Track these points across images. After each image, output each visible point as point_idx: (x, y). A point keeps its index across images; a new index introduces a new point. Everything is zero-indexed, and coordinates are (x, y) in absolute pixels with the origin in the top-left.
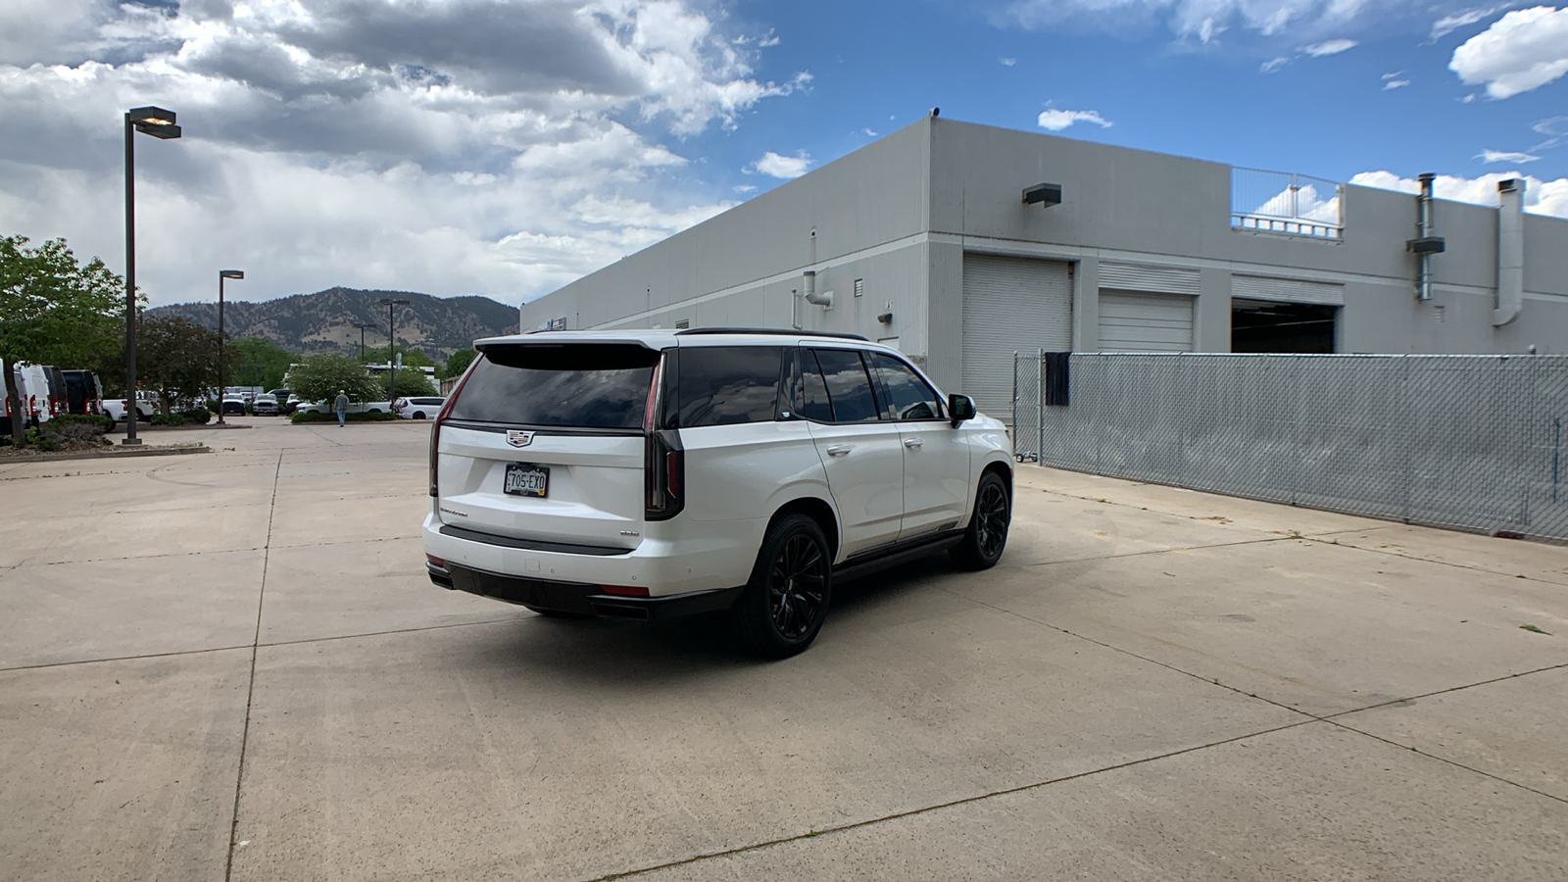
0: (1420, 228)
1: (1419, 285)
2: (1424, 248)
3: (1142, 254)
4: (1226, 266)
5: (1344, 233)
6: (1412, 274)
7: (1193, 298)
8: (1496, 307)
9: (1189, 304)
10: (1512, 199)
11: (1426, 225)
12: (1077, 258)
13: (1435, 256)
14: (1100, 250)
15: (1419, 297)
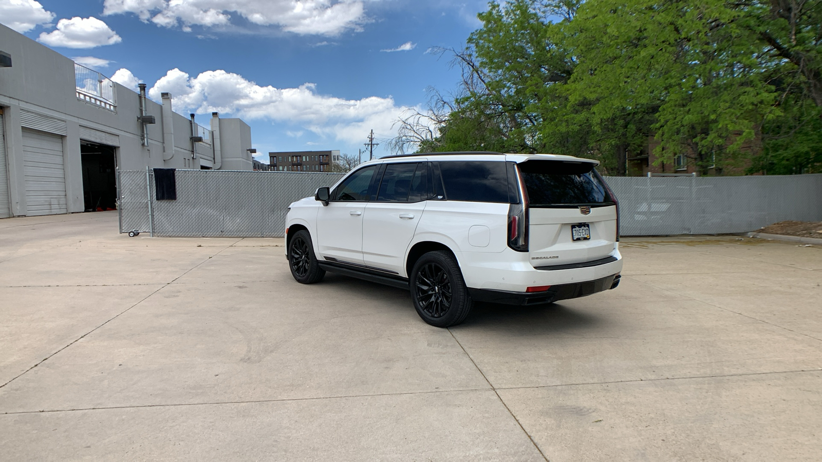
0: (141, 111)
1: (143, 139)
2: (145, 121)
3: (42, 108)
4: (76, 120)
5: (117, 108)
6: (139, 133)
7: (62, 137)
8: (164, 151)
9: (60, 140)
10: (166, 102)
11: (144, 109)
12: (9, 105)
13: (149, 125)
14: (20, 102)
15: (143, 145)
